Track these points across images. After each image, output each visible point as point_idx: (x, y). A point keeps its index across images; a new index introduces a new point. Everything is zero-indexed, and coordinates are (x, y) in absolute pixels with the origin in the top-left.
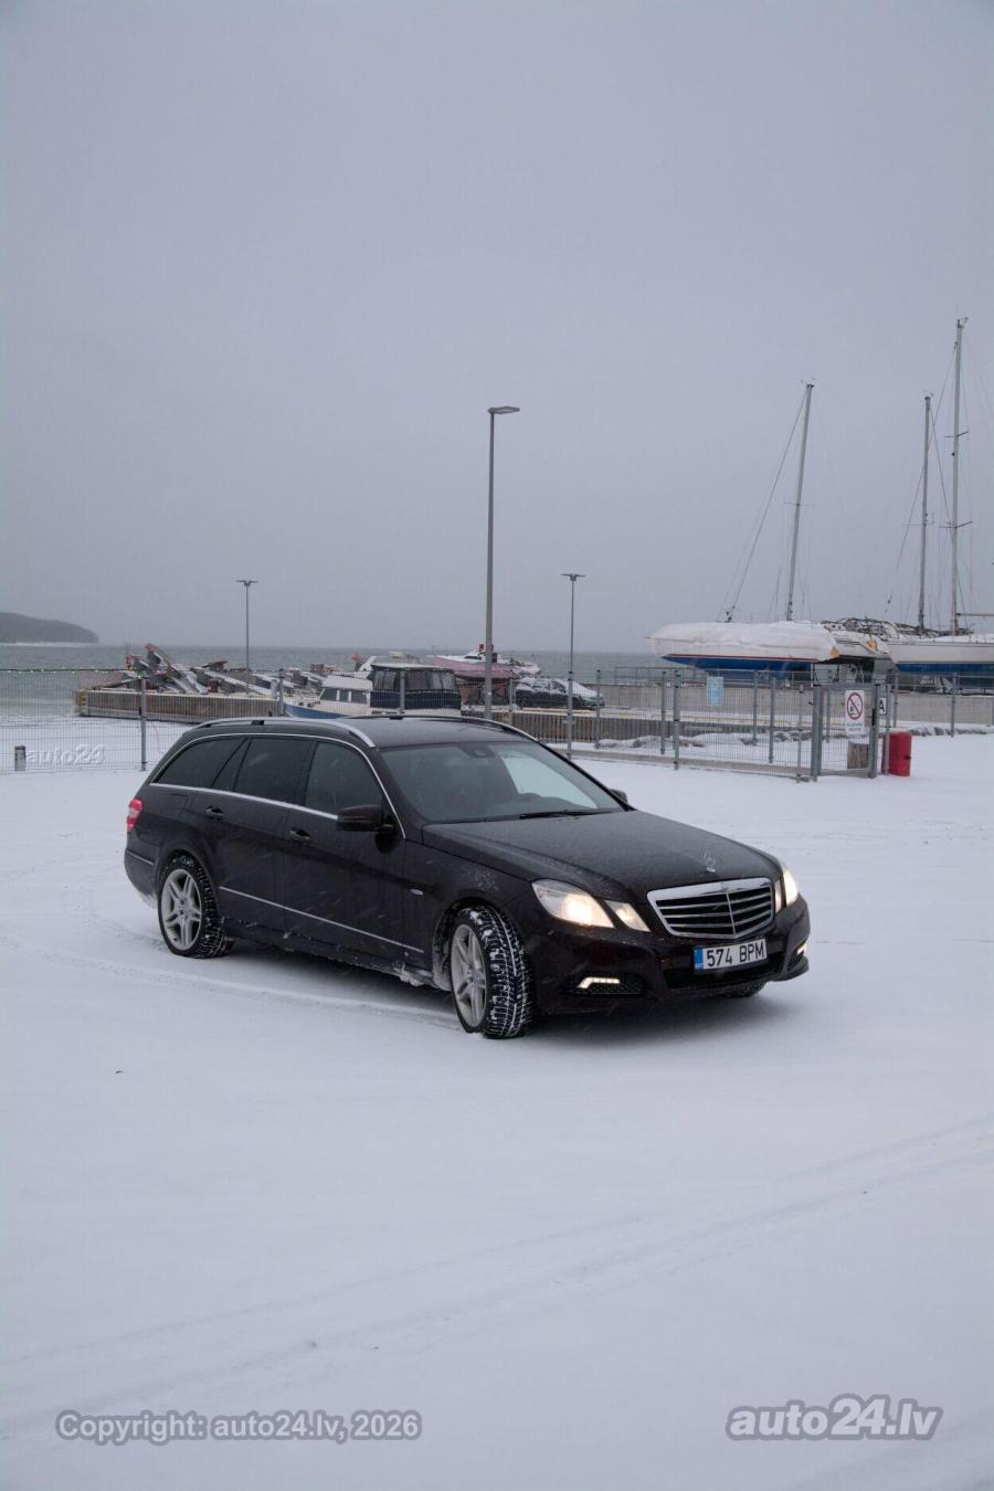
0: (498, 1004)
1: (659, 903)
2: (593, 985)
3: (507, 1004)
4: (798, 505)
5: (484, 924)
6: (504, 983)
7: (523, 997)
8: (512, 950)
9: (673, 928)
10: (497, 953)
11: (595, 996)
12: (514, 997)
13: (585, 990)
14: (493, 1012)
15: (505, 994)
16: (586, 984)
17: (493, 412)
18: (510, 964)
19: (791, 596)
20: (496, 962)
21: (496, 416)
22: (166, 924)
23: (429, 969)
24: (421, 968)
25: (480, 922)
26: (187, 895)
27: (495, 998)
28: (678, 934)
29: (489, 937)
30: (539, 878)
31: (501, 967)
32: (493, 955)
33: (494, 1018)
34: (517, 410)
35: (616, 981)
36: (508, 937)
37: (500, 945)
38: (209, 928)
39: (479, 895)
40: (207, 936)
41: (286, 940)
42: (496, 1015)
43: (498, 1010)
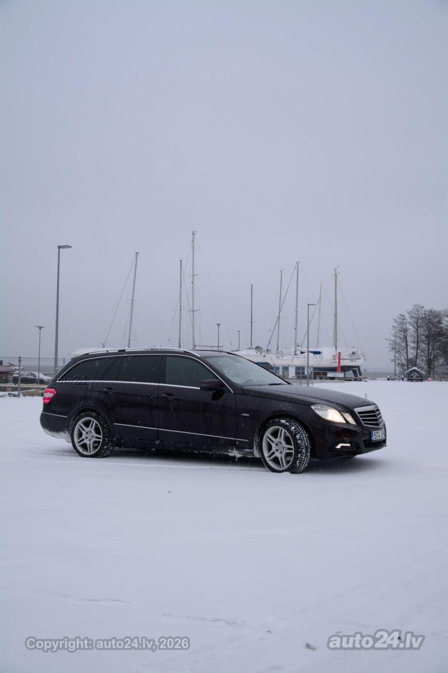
0: (300, 458)
1: (359, 413)
2: (342, 447)
3: (303, 458)
4: (133, 300)
5: (290, 424)
6: (303, 449)
7: (309, 454)
8: (304, 435)
9: (365, 423)
10: (299, 436)
11: (342, 451)
12: (306, 454)
13: (339, 449)
14: (298, 461)
15: (303, 453)
16: (339, 446)
17: (59, 247)
18: (304, 440)
19: (130, 337)
20: (299, 440)
21: (61, 249)
22: (77, 445)
23: (252, 448)
24: (246, 448)
25: (288, 424)
26: (91, 429)
27: (299, 455)
28: (366, 425)
29: (294, 429)
30: (313, 404)
31: (302, 442)
32: (298, 437)
33: (298, 464)
34: (70, 247)
35: (349, 445)
36: (301, 429)
37: (299, 433)
38: (107, 443)
39: (285, 413)
40: (105, 447)
41: (157, 444)
42: (299, 463)
43: (300, 460)
